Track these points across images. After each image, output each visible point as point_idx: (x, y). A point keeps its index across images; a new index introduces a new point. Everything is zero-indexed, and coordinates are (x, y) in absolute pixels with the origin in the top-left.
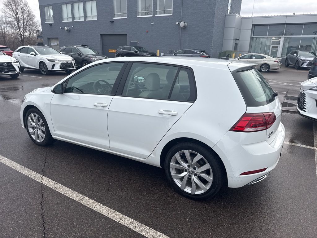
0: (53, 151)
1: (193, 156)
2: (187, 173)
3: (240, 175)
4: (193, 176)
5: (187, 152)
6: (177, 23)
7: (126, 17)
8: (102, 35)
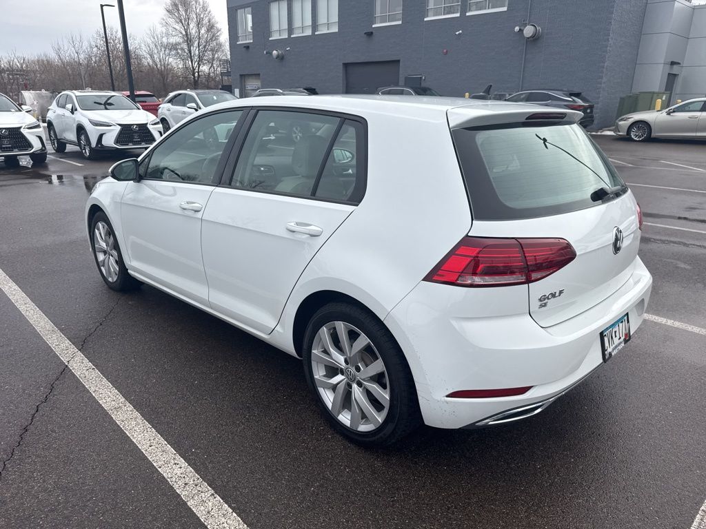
0: (130, 303)
1: (353, 336)
2: (343, 377)
3: (448, 396)
4: (355, 386)
5: (341, 327)
6: (517, 29)
7: (400, 22)
8: (346, 65)
